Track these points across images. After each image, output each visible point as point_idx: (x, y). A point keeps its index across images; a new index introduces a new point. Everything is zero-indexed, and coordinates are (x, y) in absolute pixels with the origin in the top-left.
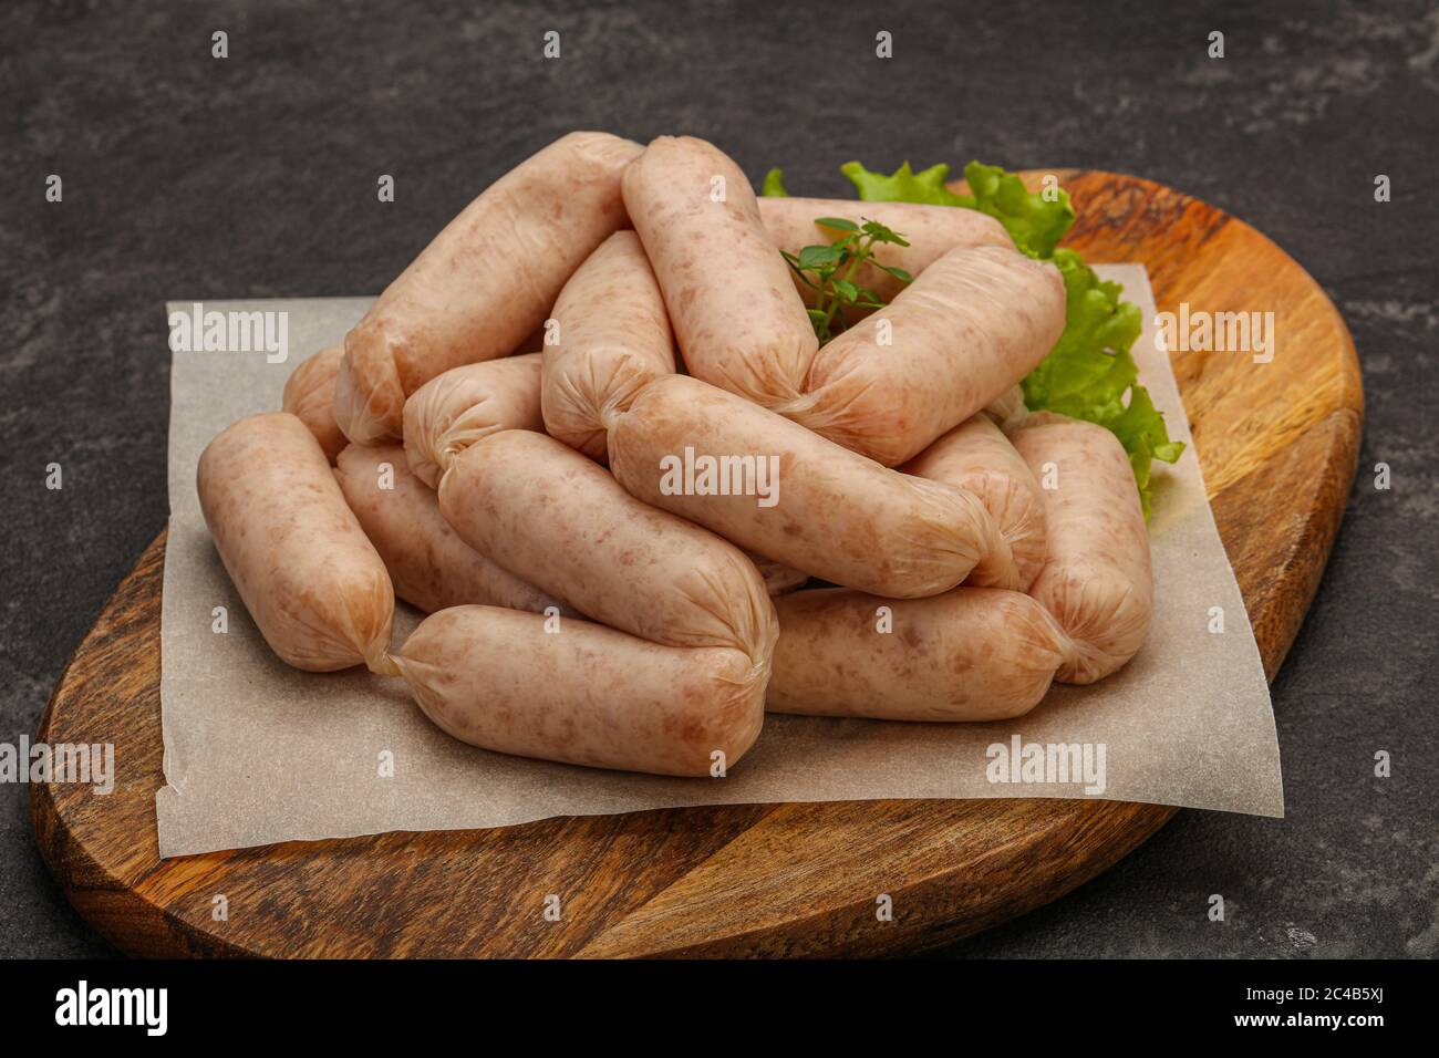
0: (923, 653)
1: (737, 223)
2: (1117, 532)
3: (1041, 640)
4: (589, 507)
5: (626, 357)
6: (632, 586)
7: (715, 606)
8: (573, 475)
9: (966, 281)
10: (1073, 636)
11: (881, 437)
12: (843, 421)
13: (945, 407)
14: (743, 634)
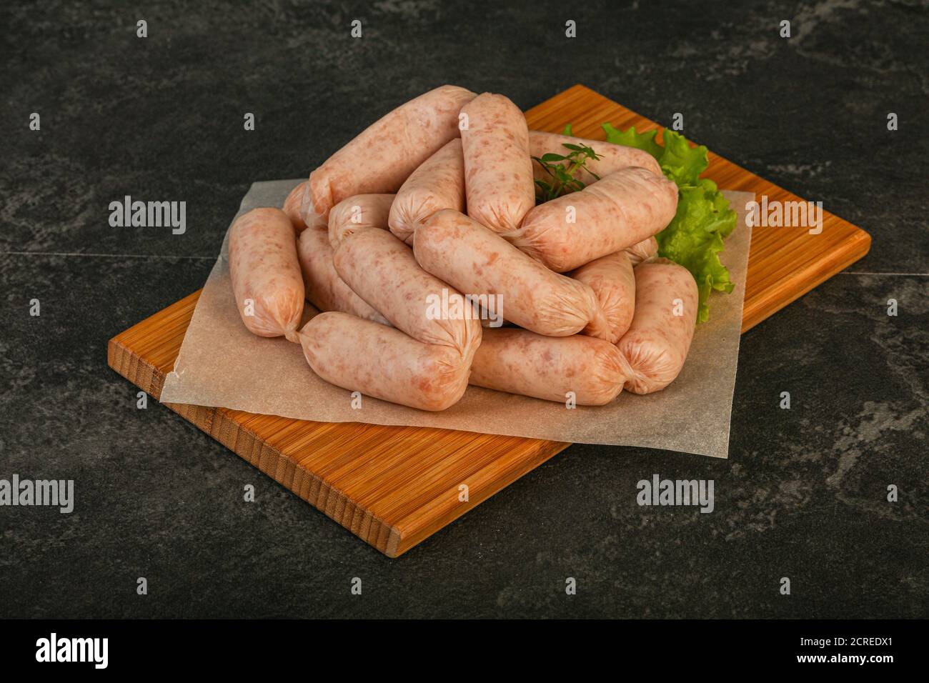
1: (509, 141)
3: (613, 366)
5: (431, 197)
7: (446, 325)
8: (394, 252)
9: (620, 184)
10: (634, 368)
11: (552, 255)
12: (535, 244)
13: (591, 246)
14: (458, 341)
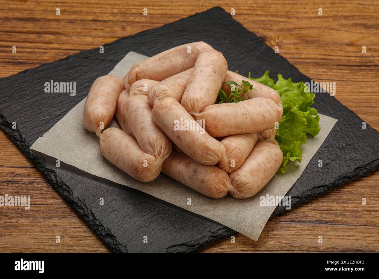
3: (223, 183)
4: (143, 115)
5: (167, 90)
6: (140, 135)
7: (153, 146)
14: (156, 154)
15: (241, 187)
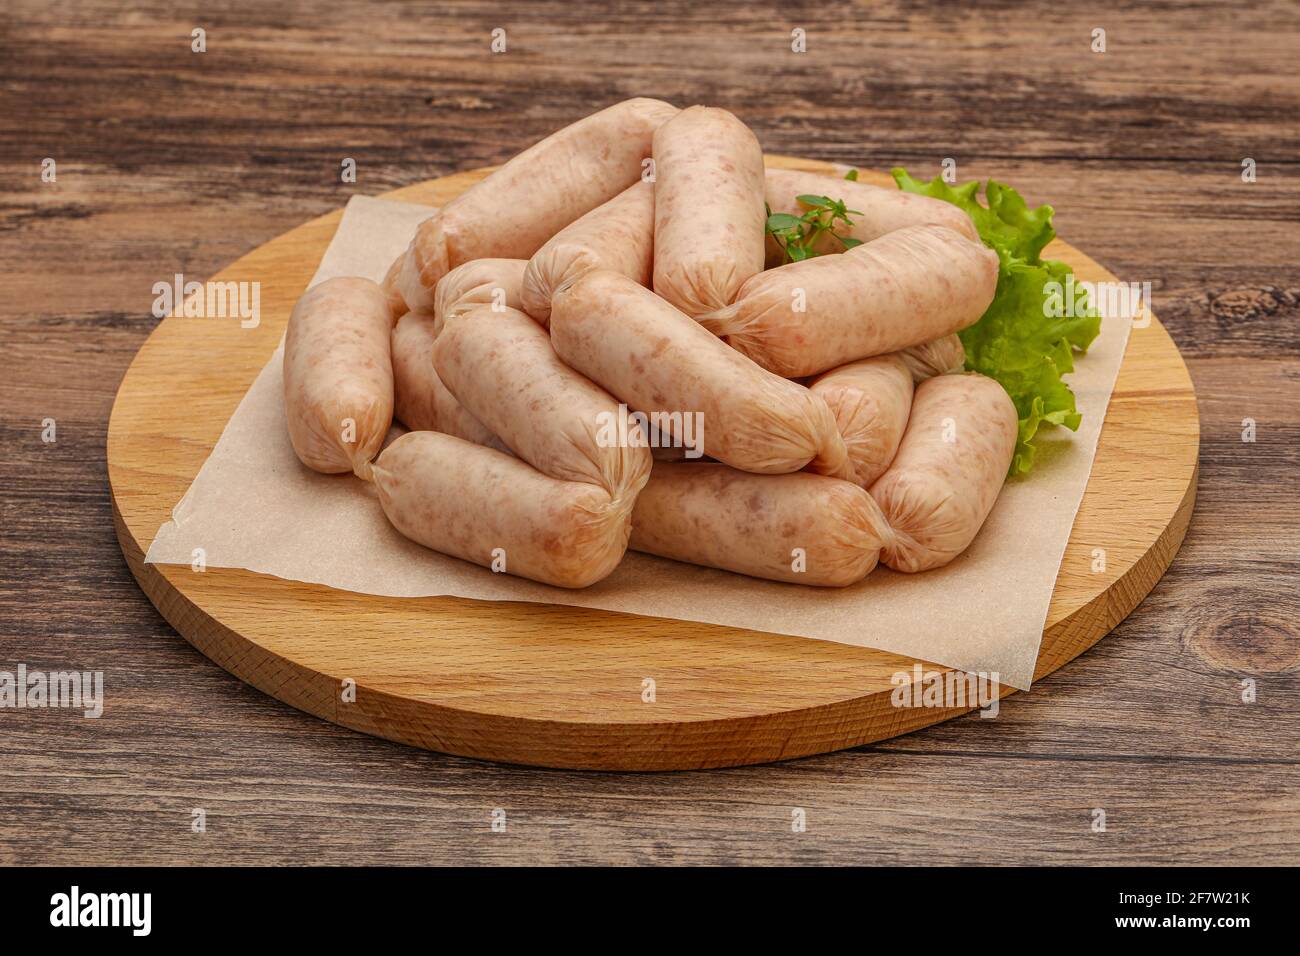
0: (761, 517)
2: (961, 455)
4: (523, 364)
5: (584, 253)
6: (534, 427)
7: (589, 450)
8: (521, 340)
10: (894, 527)
11: (778, 348)
12: (754, 331)
14: (607, 475)
15: (920, 525)
